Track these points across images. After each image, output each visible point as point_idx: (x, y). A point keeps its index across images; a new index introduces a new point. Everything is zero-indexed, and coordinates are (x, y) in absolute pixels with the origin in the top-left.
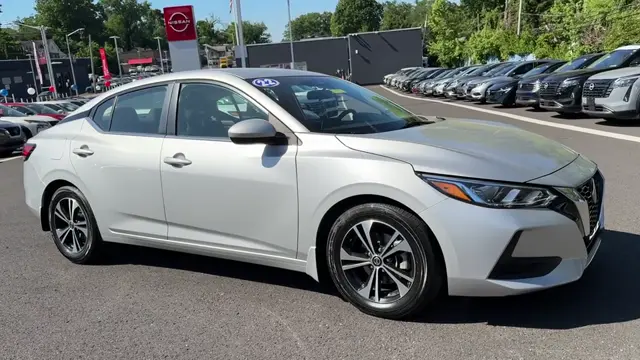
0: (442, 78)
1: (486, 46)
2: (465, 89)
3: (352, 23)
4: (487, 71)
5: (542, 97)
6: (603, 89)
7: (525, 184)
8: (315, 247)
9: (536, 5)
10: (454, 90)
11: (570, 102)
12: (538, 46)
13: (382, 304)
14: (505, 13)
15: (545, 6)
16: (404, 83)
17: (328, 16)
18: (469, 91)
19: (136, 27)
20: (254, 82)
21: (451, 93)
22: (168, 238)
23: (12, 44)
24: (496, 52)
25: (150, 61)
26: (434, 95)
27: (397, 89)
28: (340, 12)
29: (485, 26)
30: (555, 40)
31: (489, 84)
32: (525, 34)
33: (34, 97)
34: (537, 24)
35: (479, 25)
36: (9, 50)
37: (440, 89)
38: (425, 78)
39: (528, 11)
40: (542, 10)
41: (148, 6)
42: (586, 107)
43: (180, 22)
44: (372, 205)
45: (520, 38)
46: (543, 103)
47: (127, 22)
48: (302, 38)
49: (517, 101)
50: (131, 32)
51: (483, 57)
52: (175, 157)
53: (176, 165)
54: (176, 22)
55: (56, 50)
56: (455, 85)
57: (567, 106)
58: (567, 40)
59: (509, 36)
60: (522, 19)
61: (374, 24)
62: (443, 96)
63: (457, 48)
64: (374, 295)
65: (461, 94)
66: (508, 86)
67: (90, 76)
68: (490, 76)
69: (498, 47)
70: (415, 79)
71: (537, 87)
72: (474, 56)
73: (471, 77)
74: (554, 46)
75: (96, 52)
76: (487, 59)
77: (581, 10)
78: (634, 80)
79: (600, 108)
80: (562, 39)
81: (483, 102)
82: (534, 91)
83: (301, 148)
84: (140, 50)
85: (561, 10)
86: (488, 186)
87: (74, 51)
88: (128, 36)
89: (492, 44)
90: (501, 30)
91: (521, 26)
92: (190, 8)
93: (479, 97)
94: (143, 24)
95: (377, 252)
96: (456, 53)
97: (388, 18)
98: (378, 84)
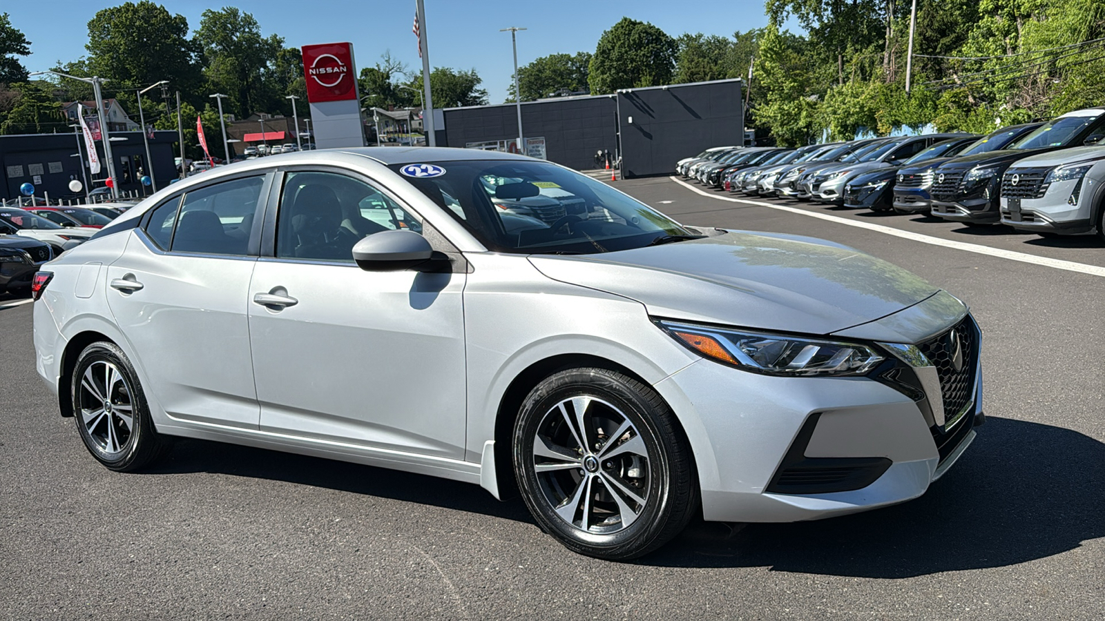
0: (773, 165)
1: (852, 110)
2: (810, 183)
3: (625, 72)
4: (848, 153)
5: (936, 197)
6: (1035, 183)
7: (827, 336)
8: (493, 442)
9: (938, 41)
10: (792, 184)
11: (980, 207)
12: (941, 111)
13: (593, 536)
14: (886, 54)
15: (954, 43)
16: (710, 174)
17: (584, 60)
18: (816, 187)
19: (258, 78)
20: (403, 170)
21: (787, 191)
22: (259, 427)
23: (47, 108)
24: (868, 121)
25: (281, 135)
26: (759, 194)
27: (698, 183)
28: (603, 52)
29: (851, 77)
30: (971, 100)
31: (849, 175)
32: (918, 89)
33: (81, 197)
34: (940, 74)
35: (841, 75)
36: (43, 117)
37: (768, 184)
38: (744, 165)
39: (923, 51)
40: (948, 49)
41: (279, 42)
42: (1008, 214)
43: (329, 70)
44: (592, 373)
45: (909, 98)
46: (936, 207)
47: (243, 70)
48: (541, 96)
49: (896, 204)
50: (249, 87)
51: (848, 130)
52: (272, 292)
53: (272, 306)
54: (322, 71)
55: (121, 117)
56: (794, 176)
57: (976, 212)
58: (991, 99)
59: (890, 94)
60: (912, 65)
61: (662, 72)
62: (774, 195)
63: (804, 113)
64: (581, 518)
65: (804, 192)
66: (881, 179)
67: (178, 161)
68: (851, 162)
69: (872, 112)
70: (729, 166)
71: (928, 181)
72: (832, 126)
73: (821, 162)
74: (969, 111)
75: (189, 122)
76: (855, 132)
77: (1014, 48)
78: (1087, 169)
79: (1030, 216)
80: (982, 99)
81: (839, 206)
82: (923, 187)
83: (473, 279)
84: (262, 118)
85: (979, 50)
86: (770, 340)
87: (150, 117)
88: (244, 93)
89: (862, 107)
90: (878, 84)
91: (912, 76)
92: (346, 46)
93: (834, 197)
94: (270, 74)
95: (593, 450)
96: (802, 123)
97: (686, 63)
98: (668, 175)
